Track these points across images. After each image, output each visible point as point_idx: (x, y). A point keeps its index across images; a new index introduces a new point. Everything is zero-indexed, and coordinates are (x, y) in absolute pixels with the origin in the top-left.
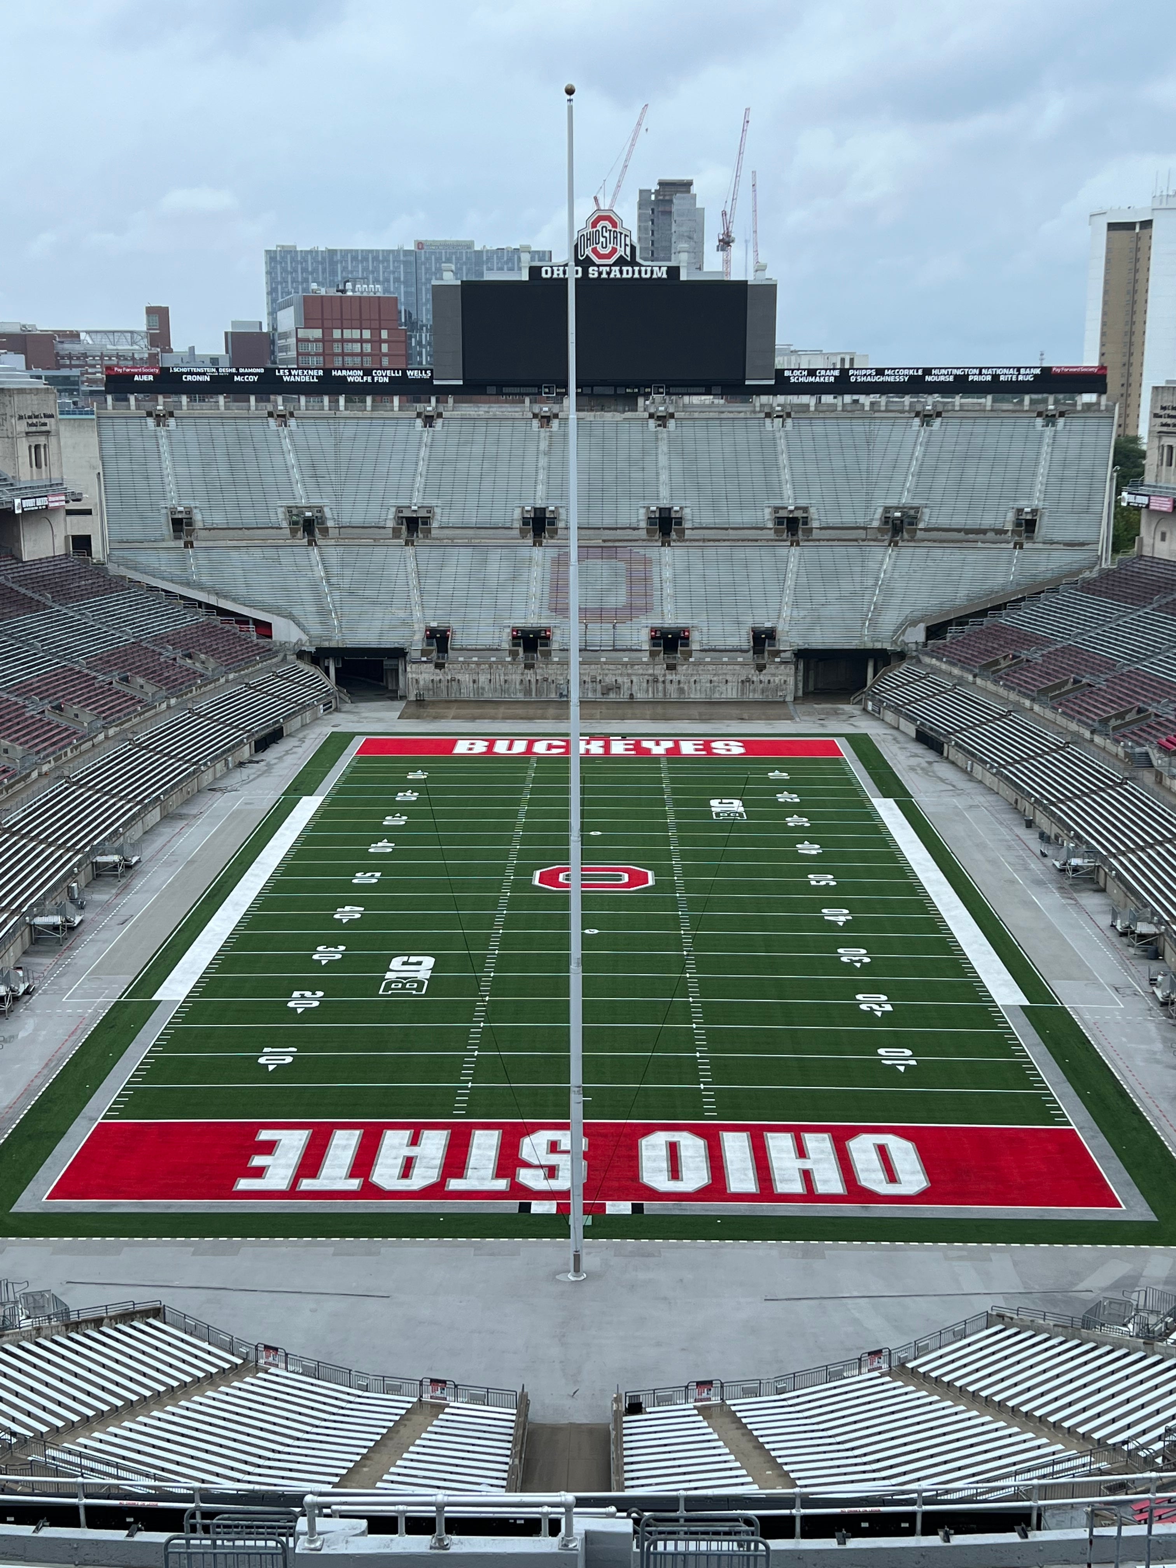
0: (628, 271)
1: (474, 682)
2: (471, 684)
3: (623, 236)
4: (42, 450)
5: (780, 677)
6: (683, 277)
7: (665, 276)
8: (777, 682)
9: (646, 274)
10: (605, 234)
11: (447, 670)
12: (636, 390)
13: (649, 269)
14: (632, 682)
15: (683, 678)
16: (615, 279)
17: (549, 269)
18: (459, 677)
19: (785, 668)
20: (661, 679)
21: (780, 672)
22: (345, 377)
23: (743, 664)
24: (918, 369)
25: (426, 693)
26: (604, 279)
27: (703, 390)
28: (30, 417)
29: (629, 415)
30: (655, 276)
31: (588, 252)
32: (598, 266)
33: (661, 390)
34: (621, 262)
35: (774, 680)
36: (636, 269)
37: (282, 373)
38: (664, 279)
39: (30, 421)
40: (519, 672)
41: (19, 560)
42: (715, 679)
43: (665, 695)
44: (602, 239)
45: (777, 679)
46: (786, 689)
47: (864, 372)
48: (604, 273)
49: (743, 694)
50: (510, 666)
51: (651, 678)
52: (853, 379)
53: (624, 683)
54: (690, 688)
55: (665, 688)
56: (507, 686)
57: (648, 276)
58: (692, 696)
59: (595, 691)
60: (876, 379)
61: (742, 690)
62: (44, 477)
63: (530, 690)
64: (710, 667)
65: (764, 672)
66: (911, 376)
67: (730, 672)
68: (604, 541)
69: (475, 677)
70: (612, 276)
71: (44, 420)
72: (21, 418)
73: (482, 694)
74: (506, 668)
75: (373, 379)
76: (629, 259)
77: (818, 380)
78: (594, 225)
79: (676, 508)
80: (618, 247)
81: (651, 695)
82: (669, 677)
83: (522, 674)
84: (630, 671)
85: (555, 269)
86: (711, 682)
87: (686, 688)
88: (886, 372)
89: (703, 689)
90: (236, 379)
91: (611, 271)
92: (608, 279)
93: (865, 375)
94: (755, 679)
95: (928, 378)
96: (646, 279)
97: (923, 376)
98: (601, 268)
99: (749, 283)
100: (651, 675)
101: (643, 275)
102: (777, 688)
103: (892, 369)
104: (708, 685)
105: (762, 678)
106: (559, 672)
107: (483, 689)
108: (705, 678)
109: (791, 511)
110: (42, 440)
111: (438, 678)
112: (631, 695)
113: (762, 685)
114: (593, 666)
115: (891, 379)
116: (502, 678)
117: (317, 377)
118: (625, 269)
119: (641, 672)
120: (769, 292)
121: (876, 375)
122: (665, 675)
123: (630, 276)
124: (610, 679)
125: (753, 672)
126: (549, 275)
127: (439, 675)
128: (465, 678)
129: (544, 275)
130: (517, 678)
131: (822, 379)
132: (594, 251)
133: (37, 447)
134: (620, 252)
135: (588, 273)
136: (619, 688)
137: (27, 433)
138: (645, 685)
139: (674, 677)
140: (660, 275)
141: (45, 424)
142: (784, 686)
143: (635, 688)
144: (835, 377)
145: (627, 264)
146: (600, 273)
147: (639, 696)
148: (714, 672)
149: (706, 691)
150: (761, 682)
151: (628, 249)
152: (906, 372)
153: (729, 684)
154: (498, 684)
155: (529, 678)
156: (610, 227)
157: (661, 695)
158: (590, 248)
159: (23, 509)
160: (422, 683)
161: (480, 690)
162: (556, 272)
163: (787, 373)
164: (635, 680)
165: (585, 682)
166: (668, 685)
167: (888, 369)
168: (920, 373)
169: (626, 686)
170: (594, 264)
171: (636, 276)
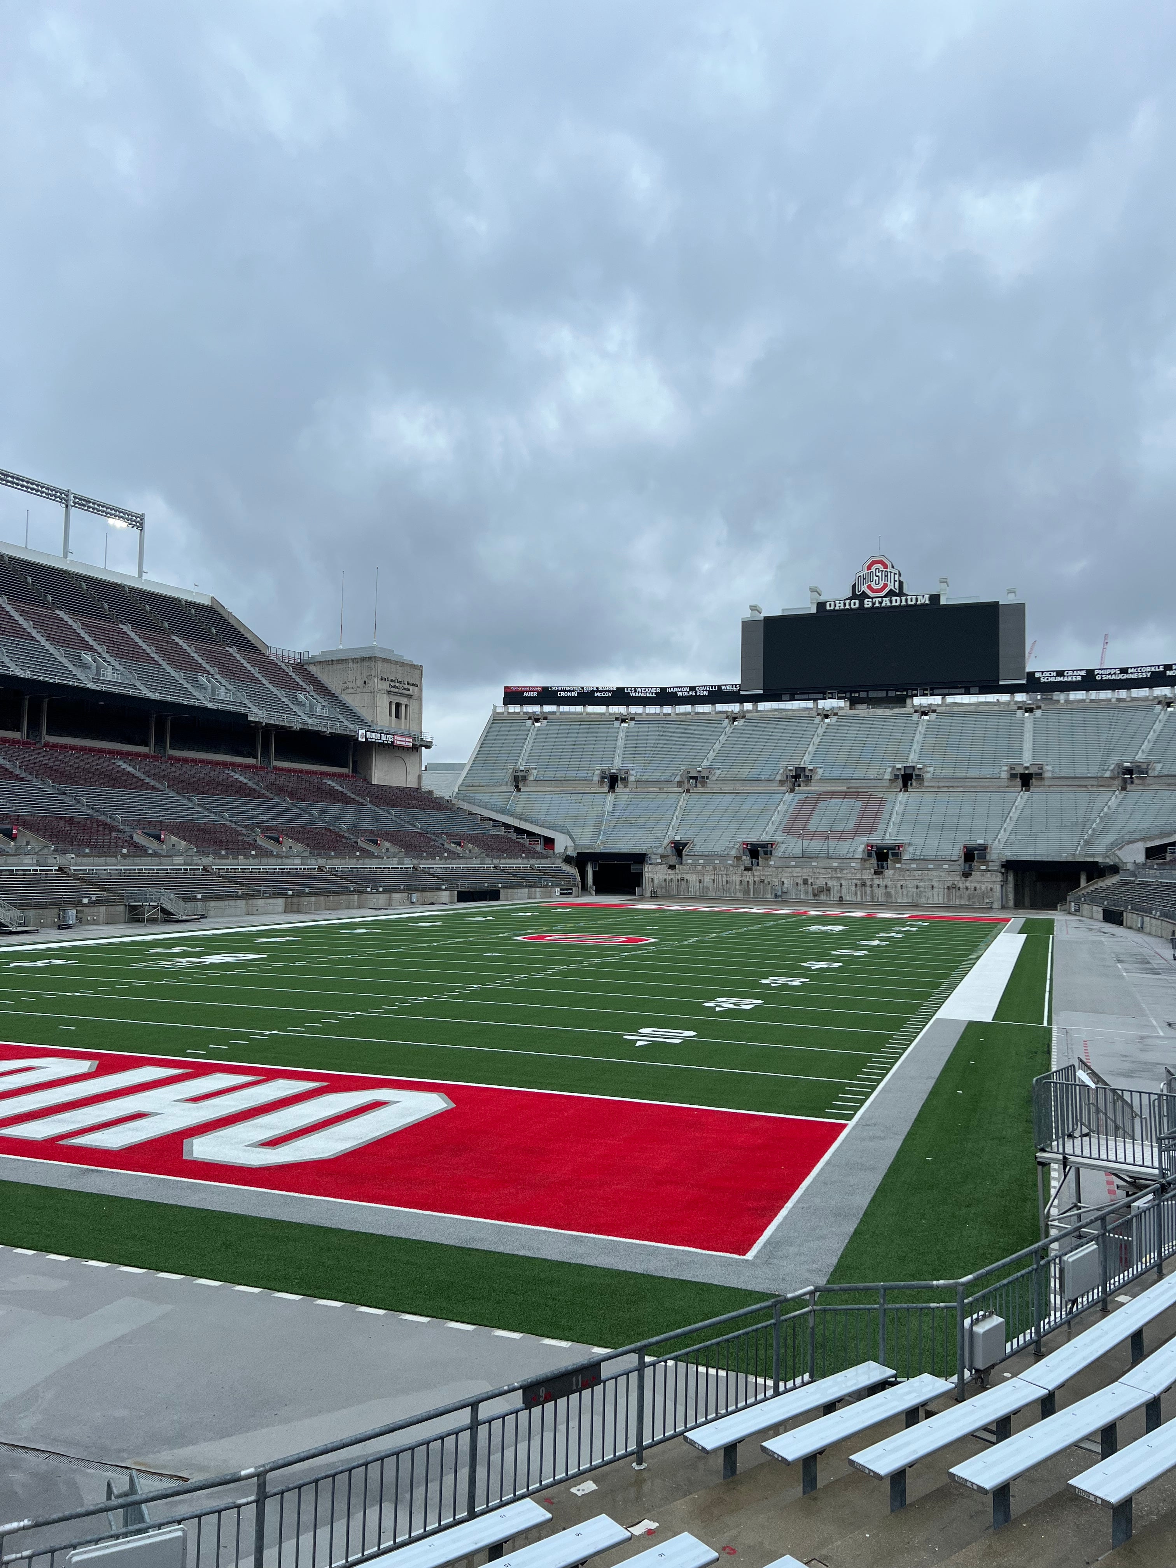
0: (896, 600)
1: (700, 881)
2: (698, 884)
3: (893, 574)
4: (403, 707)
5: (986, 884)
6: (943, 602)
7: (927, 602)
8: (983, 888)
9: (912, 601)
10: (877, 574)
11: (677, 871)
12: (905, 693)
13: (914, 598)
14: (841, 885)
15: (889, 883)
16: (886, 607)
17: (833, 603)
18: (686, 877)
19: (991, 875)
20: (869, 883)
21: (986, 880)
22: (676, 693)
23: (949, 871)
24: (1159, 666)
25: (659, 890)
26: (877, 608)
27: (963, 691)
28: (392, 681)
29: (896, 711)
30: (919, 602)
31: (864, 588)
32: (872, 598)
33: (926, 692)
34: (891, 594)
35: (980, 888)
36: (904, 598)
37: (629, 691)
38: (927, 605)
39: (393, 684)
40: (739, 873)
41: (369, 782)
42: (921, 884)
43: (873, 898)
44: (875, 578)
45: (983, 887)
46: (993, 897)
47: (1108, 672)
48: (877, 603)
49: (949, 900)
50: (731, 868)
51: (859, 882)
52: (1098, 678)
53: (833, 885)
54: (897, 893)
55: (872, 892)
56: (728, 886)
57: (914, 602)
58: (899, 900)
59: (807, 893)
60: (1121, 677)
61: (949, 896)
62: (403, 727)
63: (749, 891)
64: (916, 873)
65: (970, 879)
66: (1153, 672)
67: (935, 878)
68: (848, 788)
69: (701, 877)
70: (883, 604)
71: (406, 686)
72: (383, 679)
73: (707, 893)
74: (728, 869)
75: (696, 693)
76: (897, 591)
77: (1066, 679)
78: (869, 568)
79: (919, 766)
80: (889, 583)
81: (859, 899)
82: (877, 882)
83: (742, 875)
84: (839, 875)
85: (837, 602)
86: (917, 887)
87: (893, 892)
88: (1130, 671)
89: (910, 894)
90: (596, 694)
91: (882, 601)
92: (881, 608)
93: (1110, 674)
94: (961, 885)
95: (1169, 673)
96: (911, 606)
97: (1164, 672)
98: (874, 600)
99: (1000, 603)
100: (858, 879)
101: (909, 603)
102: (984, 895)
103: (1135, 668)
104: (915, 890)
105: (968, 884)
106: (774, 875)
107: (708, 888)
108: (911, 884)
109: (1027, 768)
110: (404, 701)
111: (670, 878)
112: (841, 897)
113: (968, 892)
114: (805, 870)
115: (1135, 676)
116: (724, 879)
117: (656, 693)
118: (894, 599)
119: (849, 876)
120: (1019, 610)
121: (1120, 673)
122: (872, 880)
123: (898, 603)
124: (821, 882)
125: (958, 878)
126: (832, 607)
127: (671, 875)
128: (692, 878)
129: (828, 608)
130: (736, 879)
131: (1070, 679)
132: (869, 587)
133: (398, 705)
134: (890, 586)
135: (864, 604)
136: (829, 890)
137: (388, 692)
138: (853, 888)
139: (881, 882)
140: (923, 602)
141: (409, 690)
142: (991, 894)
143: (844, 891)
144: (1082, 676)
145: (896, 595)
146: (874, 603)
147: (848, 898)
148: (920, 878)
149: (912, 896)
150: (967, 888)
151: (897, 584)
152: (1148, 669)
153: (935, 890)
154: (720, 884)
155: (748, 879)
156: (882, 568)
157: (869, 898)
158: (865, 586)
159: (366, 739)
160: (656, 882)
161: (705, 889)
162: (838, 605)
163: (1037, 675)
164: (844, 884)
165: (797, 884)
166: (875, 889)
167: (1131, 668)
168: (1161, 669)
169: (836, 888)
170: (869, 597)
171: (904, 603)
